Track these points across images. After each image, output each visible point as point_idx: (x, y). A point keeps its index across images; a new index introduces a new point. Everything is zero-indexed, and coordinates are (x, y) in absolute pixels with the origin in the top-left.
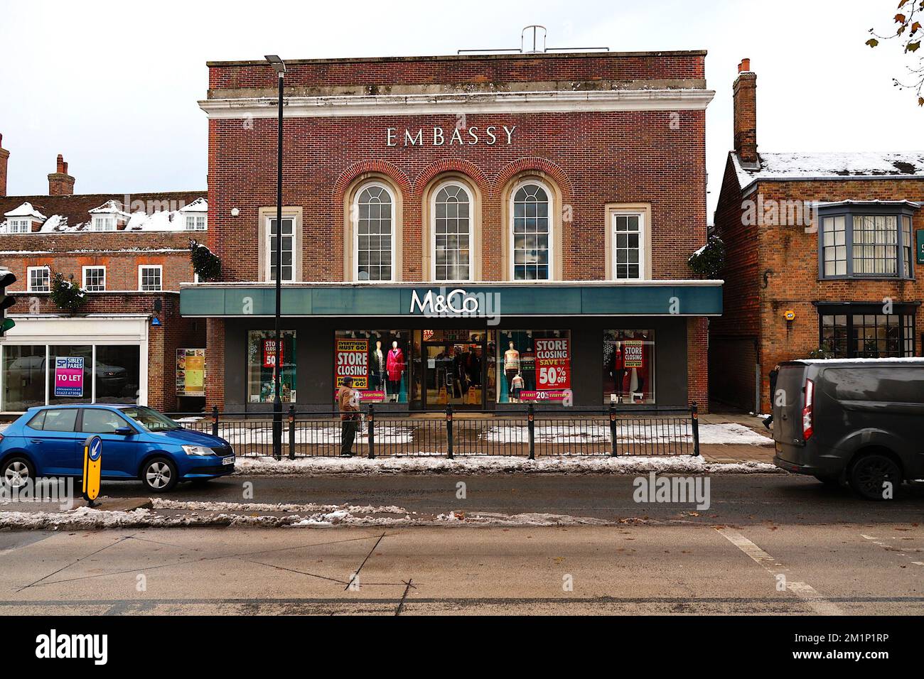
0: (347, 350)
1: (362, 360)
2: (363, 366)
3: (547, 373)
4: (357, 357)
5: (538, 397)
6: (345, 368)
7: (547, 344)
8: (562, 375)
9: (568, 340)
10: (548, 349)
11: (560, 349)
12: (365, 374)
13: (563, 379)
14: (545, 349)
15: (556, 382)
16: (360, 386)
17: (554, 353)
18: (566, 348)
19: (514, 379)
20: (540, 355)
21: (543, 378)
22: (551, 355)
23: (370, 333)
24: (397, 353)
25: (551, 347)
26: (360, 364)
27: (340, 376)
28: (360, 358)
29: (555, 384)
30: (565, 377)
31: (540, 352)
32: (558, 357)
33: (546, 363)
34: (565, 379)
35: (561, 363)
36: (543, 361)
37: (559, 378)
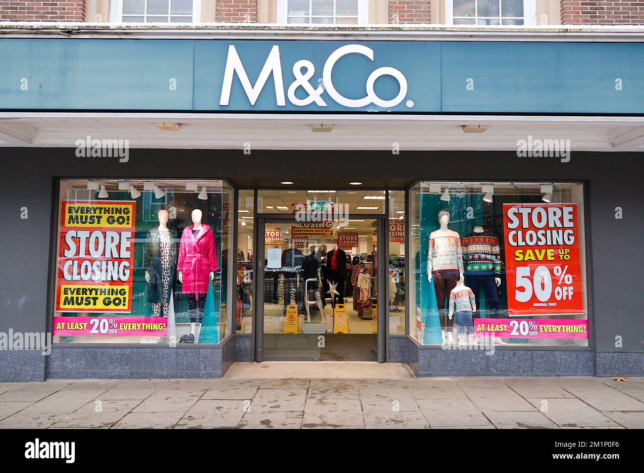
0: (87, 225)
1: (118, 247)
2: (120, 260)
3: (531, 278)
4: (108, 239)
5: (514, 333)
6: (79, 266)
7: (530, 215)
8: (563, 284)
9: (575, 207)
10: (532, 226)
11: (559, 225)
12: (124, 279)
14: (526, 225)
15: (552, 298)
16: (112, 306)
17: (545, 235)
18: (571, 225)
19: (454, 291)
20: (515, 238)
21: (522, 289)
22: (539, 239)
23: (139, 188)
24: (200, 235)
25: (540, 220)
26: (116, 255)
27: (68, 282)
28: (116, 242)
29: (549, 304)
30: (571, 288)
31: (515, 232)
32: (555, 243)
33: (530, 256)
34: (572, 291)
35: (561, 256)
36: (521, 251)
37: (558, 289)
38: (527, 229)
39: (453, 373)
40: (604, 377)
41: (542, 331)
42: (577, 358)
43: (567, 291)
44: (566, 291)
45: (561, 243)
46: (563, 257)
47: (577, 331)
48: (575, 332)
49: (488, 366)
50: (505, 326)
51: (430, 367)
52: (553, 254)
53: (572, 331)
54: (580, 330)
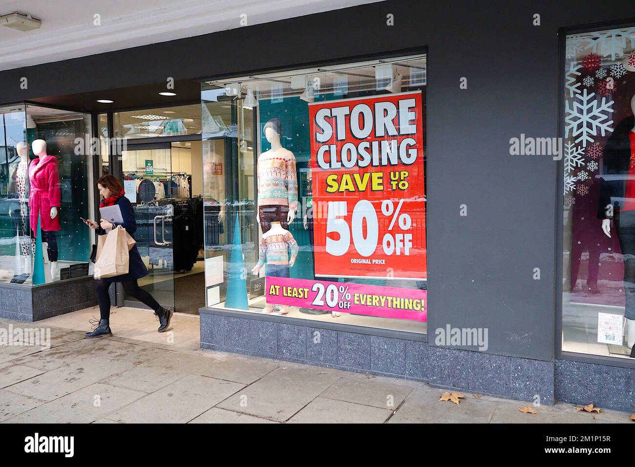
3: (348, 219)
5: (318, 301)
8: (397, 230)
9: (418, 100)
10: (351, 137)
11: (392, 131)
13: (403, 245)
14: (342, 135)
17: (369, 150)
18: (413, 129)
20: (327, 157)
21: (335, 236)
22: (360, 157)
25: (362, 126)
29: (374, 261)
30: (409, 237)
31: (326, 148)
32: (385, 162)
33: (347, 184)
34: (410, 241)
35: (394, 183)
36: (335, 177)
37: (388, 237)
38: (343, 142)
39: (238, 348)
40: (439, 388)
41: (358, 303)
42: (405, 351)
43: (403, 241)
44: (401, 241)
45: (394, 161)
46: (397, 185)
47: (411, 308)
48: (406, 308)
49: (279, 346)
50: (306, 290)
51: (212, 337)
52: (381, 181)
53: (402, 307)
54: (414, 305)
